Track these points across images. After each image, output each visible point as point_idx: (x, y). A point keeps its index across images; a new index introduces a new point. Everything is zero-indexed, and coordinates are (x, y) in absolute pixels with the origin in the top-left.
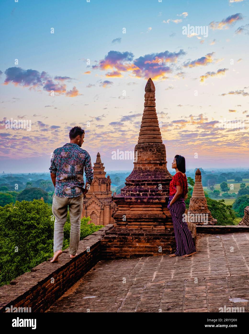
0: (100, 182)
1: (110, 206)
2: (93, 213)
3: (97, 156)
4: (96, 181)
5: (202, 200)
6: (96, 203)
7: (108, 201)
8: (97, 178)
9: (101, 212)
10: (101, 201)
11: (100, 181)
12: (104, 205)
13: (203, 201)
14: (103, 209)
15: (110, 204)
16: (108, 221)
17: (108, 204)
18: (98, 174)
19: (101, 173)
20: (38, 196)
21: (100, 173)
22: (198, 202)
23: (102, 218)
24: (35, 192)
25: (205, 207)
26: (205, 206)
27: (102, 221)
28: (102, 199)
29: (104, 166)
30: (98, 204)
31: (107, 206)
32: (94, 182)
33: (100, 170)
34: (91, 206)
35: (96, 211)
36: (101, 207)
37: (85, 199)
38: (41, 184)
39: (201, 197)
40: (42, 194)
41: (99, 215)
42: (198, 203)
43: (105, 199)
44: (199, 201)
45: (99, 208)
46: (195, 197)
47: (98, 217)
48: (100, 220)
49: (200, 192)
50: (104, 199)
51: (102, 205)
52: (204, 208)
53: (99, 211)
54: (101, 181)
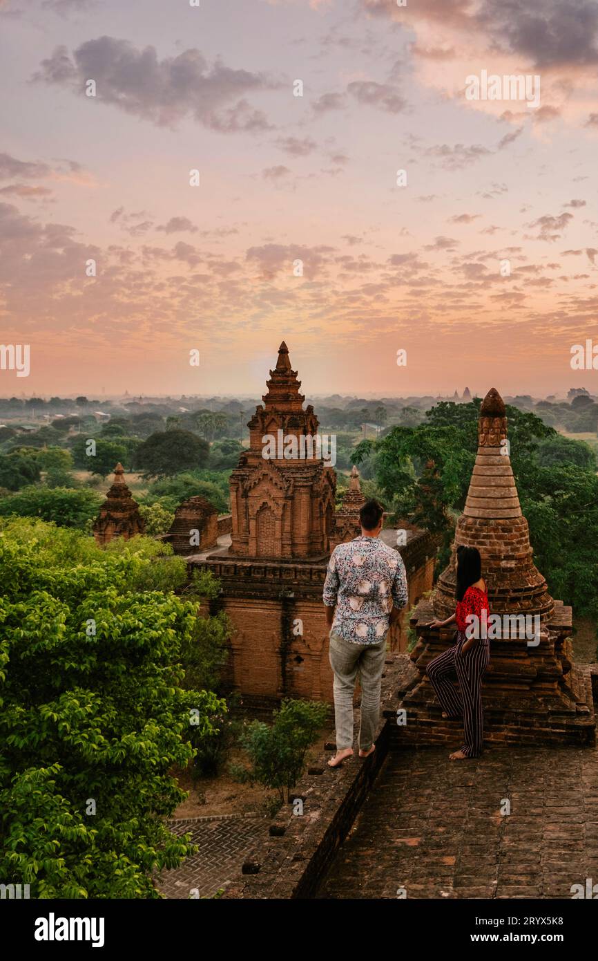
0: (286, 422)
1: (312, 489)
2: (264, 507)
3: (279, 352)
4: (273, 419)
5: (503, 530)
6: (271, 479)
7: (304, 475)
8: (277, 411)
9: (284, 505)
10: (287, 475)
11: (284, 419)
12: (295, 486)
13: (510, 531)
14: (292, 498)
15: (309, 483)
16: (305, 529)
17: (305, 484)
18: (281, 402)
19: (289, 397)
20: (185, 449)
21: (286, 399)
22: (485, 537)
23: (288, 523)
24: (178, 439)
25: (520, 559)
26: (517, 554)
27: (287, 529)
28: (289, 468)
29: (298, 379)
30: (279, 483)
31: (302, 490)
32: (269, 424)
33: (287, 391)
34: (259, 487)
35: (271, 504)
36: (287, 491)
37: (246, 469)
38: (201, 421)
39: (500, 514)
40: (194, 446)
41: (279, 512)
42: (487, 541)
43: (298, 469)
44: (492, 533)
45: (280, 494)
46: (476, 513)
47: (277, 519)
48: (282, 527)
49: (497, 493)
50: (294, 470)
51: (289, 487)
52: (512, 564)
53: (281, 502)
54: (287, 419)
